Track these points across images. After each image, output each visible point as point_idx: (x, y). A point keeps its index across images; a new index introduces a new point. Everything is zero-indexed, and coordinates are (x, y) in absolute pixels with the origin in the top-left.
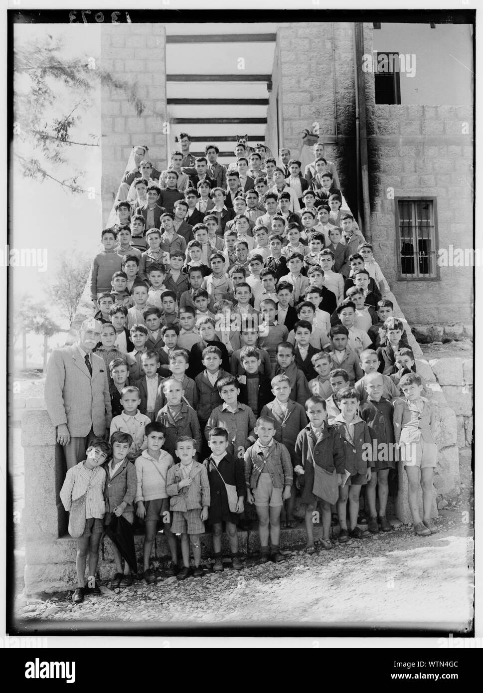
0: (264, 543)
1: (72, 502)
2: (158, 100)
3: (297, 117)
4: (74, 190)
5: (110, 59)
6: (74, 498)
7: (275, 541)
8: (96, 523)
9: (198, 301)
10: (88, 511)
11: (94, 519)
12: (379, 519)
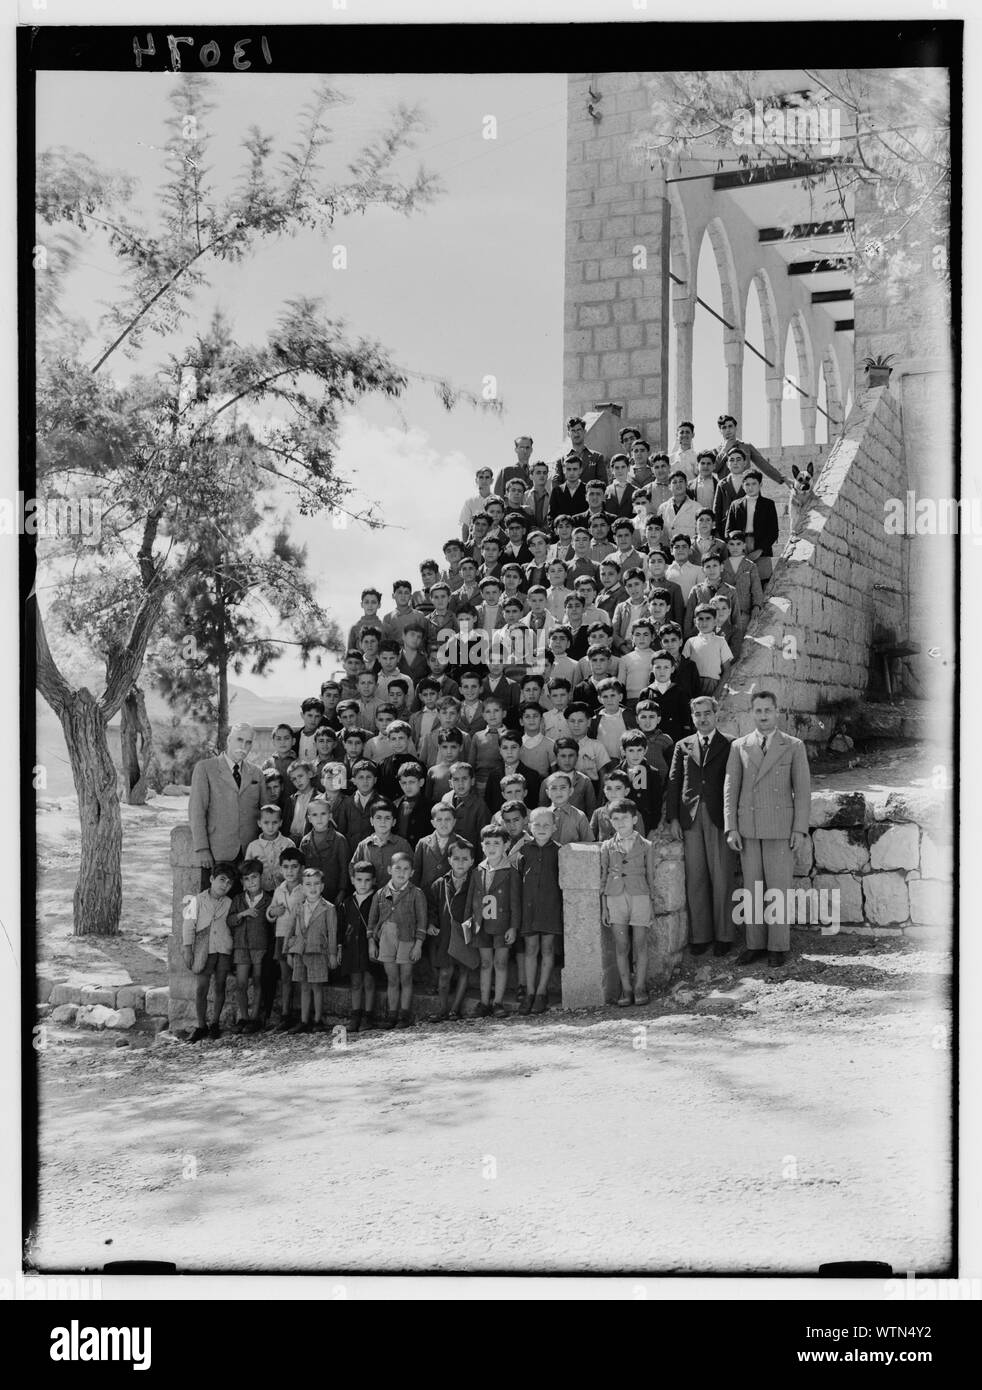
0: (392, 1007)
1: (196, 934)
2: (649, 321)
3: (880, 329)
4: (373, 525)
5: (579, 262)
6: (199, 929)
7: (405, 1006)
8: (221, 959)
9: (426, 695)
10: (211, 946)
11: (218, 954)
12: (533, 998)
